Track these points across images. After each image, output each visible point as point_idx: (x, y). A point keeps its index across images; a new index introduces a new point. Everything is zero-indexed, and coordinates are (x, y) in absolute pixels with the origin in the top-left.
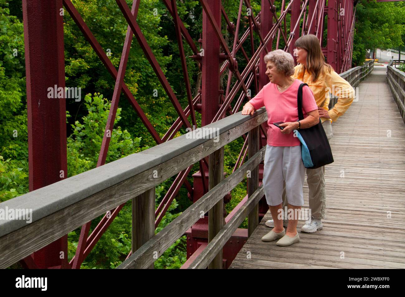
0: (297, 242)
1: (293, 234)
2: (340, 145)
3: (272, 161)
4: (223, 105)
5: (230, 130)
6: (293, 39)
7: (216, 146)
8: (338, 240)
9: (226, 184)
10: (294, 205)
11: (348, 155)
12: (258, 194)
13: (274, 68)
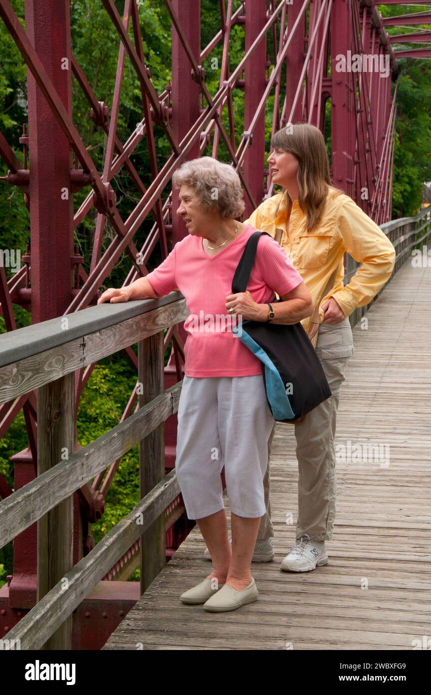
0: (252, 601)
1: (241, 582)
2: (360, 388)
3: (193, 413)
4: (81, 290)
5: (86, 337)
6: (248, 147)
7: (50, 372)
8: (346, 593)
9: (78, 464)
10: (242, 515)
11: (378, 409)
12: (163, 493)
13: (195, 201)
